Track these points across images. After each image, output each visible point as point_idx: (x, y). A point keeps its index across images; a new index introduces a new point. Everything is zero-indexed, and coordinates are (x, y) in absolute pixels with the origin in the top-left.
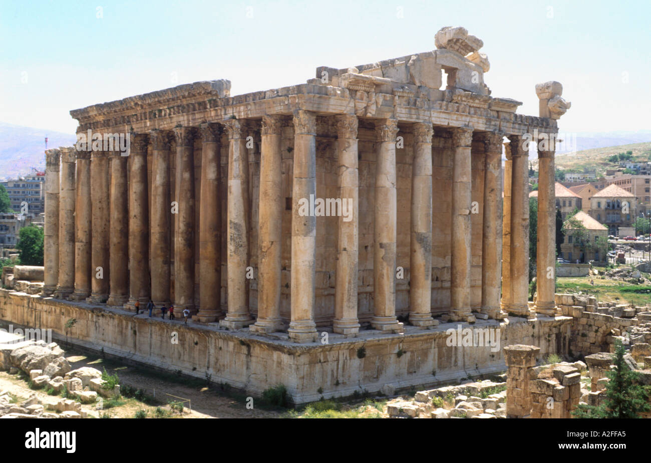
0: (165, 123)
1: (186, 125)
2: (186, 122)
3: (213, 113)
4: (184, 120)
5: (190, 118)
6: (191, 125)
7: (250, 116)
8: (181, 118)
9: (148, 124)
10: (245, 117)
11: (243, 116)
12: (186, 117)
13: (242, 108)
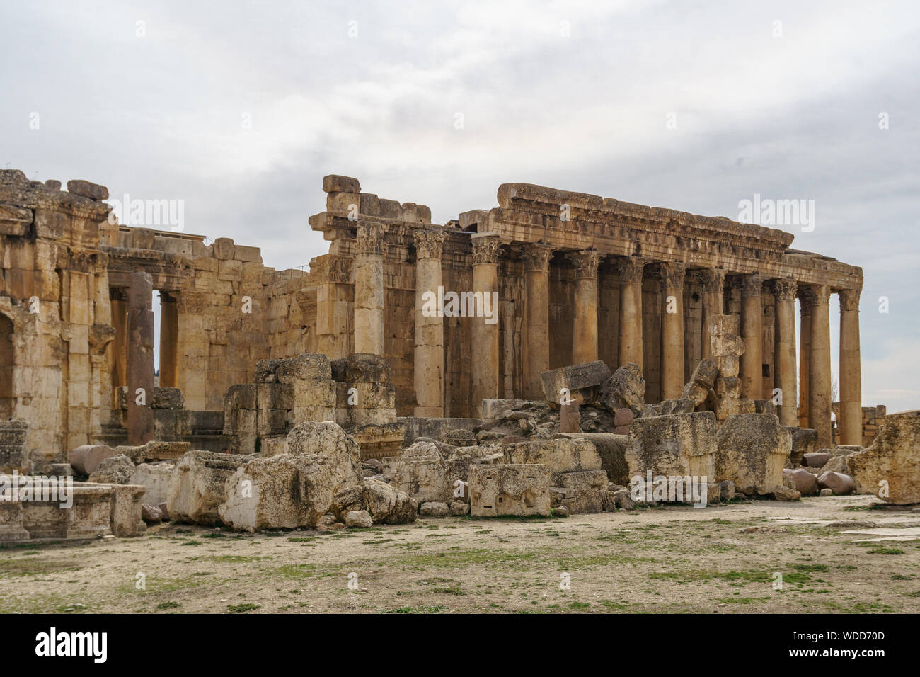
0: (700, 257)
1: (731, 269)
2: (732, 266)
3: (769, 267)
4: (730, 263)
5: (739, 263)
6: (738, 271)
7: (810, 281)
8: (726, 260)
9: (670, 251)
10: (806, 281)
11: (803, 279)
12: (733, 261)
13: (804, 272)
